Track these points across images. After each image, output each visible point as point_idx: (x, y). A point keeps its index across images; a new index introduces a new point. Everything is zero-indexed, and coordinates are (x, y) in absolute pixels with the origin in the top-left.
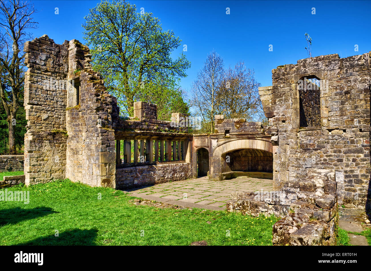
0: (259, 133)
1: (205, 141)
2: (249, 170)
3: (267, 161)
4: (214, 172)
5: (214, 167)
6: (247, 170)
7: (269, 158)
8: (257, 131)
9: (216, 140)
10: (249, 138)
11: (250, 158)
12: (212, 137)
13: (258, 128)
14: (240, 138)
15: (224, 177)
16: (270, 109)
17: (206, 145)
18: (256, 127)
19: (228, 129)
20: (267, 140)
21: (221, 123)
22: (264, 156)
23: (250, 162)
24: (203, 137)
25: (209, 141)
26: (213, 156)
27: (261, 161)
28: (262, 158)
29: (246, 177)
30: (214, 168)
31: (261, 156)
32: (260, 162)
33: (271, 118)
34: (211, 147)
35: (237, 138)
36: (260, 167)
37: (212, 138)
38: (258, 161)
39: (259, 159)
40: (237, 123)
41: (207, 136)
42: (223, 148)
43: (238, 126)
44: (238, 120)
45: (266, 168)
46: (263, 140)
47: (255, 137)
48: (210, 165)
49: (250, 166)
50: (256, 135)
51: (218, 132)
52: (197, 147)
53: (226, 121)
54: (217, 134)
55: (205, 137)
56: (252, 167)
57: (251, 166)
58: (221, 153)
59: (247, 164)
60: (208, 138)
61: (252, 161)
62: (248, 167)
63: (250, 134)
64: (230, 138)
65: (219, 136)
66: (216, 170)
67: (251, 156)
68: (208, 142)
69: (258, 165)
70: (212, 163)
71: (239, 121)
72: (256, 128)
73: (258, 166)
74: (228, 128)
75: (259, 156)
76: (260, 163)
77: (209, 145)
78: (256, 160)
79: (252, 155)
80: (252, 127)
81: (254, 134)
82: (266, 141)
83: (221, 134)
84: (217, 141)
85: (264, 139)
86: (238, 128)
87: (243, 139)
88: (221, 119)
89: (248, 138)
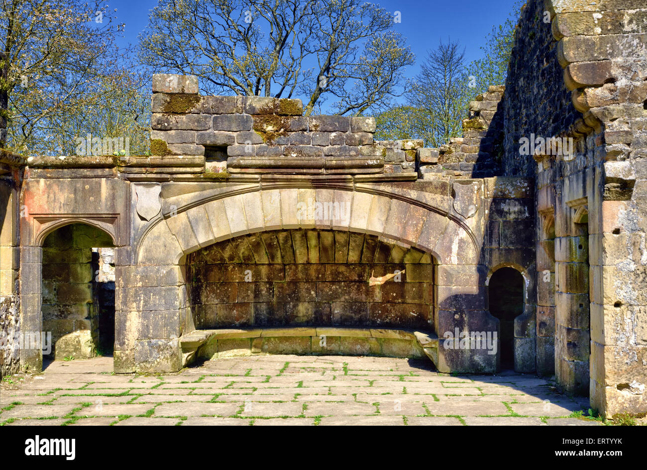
0: (370, 162)
1: (96, 191)
2: (259, 323)
3: (333, 282)
4: (144, 334)
5: (145, 313)
6: (252, 321)
7: (342, 269)
8: (359, 153)
9: (157, 189)
10: (318, 184)
11: (264, 270)
12: (136, 173)
13: (361, 142)
14: (275, 180)
15: (185, 355)
16: (593, 50)
17: (103, 209)
18: (351, 138)
19: (220, 142)
20: (397, 190)
21: (183, 113)
22: (324, 261)
23: (264, 289)
24: (87, 172)
25: (121, 193)
26: (136, 263)
27: (307, 282)
28: (313, 273)
29: (247, 352)
30: (145, 317)
31: (308, 263)
32: (303, 286)
33: (596, 86)
34: (128, 221)
35: (263, 180)
36: (304, 310)
37: (132, 180)
38: (295, 282)
39: (300, 275)
40: (266, 114)
41: (110, 166)
42: (192, 225)
43: (270, 128)
44: (271, 105)
45: (331, 313)
46: (381, 194)
47: (344, 180)
48: (125, 303)
49: (264, 307)
50: (355, 171)
51: (170, 153)
52: (42, 221)
53: (211, 103)
54: (168, 159)
55: (99, 172)
56: (271, 309)
57: (269, 303)
58: (179, 248)
59: (252, 296)
60: (113, 176)
61: (270, 283)
62: (256, 309)
63: (327, 168)
64: (227, 180)
65: (175, 170)
66: (156, 325)
67: (269, 265)
68: (113, 197)
69: (298, 300)
70: (136, 294)
71: (276, 106)
72: (351, 142)
73: (295, 306)
74: (220, 136)
75: (300, 261)
76: (303, 292)
77: (120, 209)
78: (288, 279)
79: (272, 257)
80: (334, 134)
81: (343, 167)
82: (392, 196)
83: (188, 159)
84: (161, 195)
85: (383, 188)
86: (270, 138)
87: (290, 184)
88: (182, 94)
89: (313, 181)
